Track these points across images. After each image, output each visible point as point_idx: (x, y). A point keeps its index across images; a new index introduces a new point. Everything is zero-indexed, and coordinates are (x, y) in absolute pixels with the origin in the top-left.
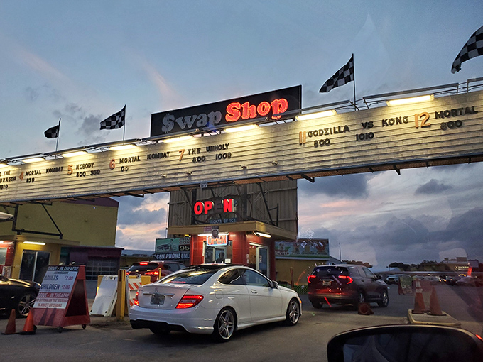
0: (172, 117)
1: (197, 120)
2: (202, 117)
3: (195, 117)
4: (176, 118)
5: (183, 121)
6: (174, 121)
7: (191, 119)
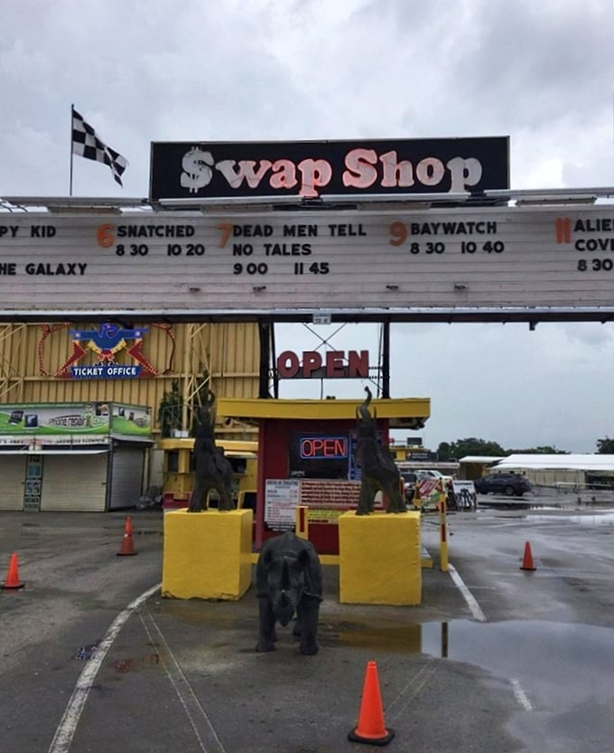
0: (208, 158)
1: (270, 173)
2: (282, 169)
3: (265, 165)
4: (216, 161)
5: (237, 169)
6: (213, 168)
7: (256, 169)
